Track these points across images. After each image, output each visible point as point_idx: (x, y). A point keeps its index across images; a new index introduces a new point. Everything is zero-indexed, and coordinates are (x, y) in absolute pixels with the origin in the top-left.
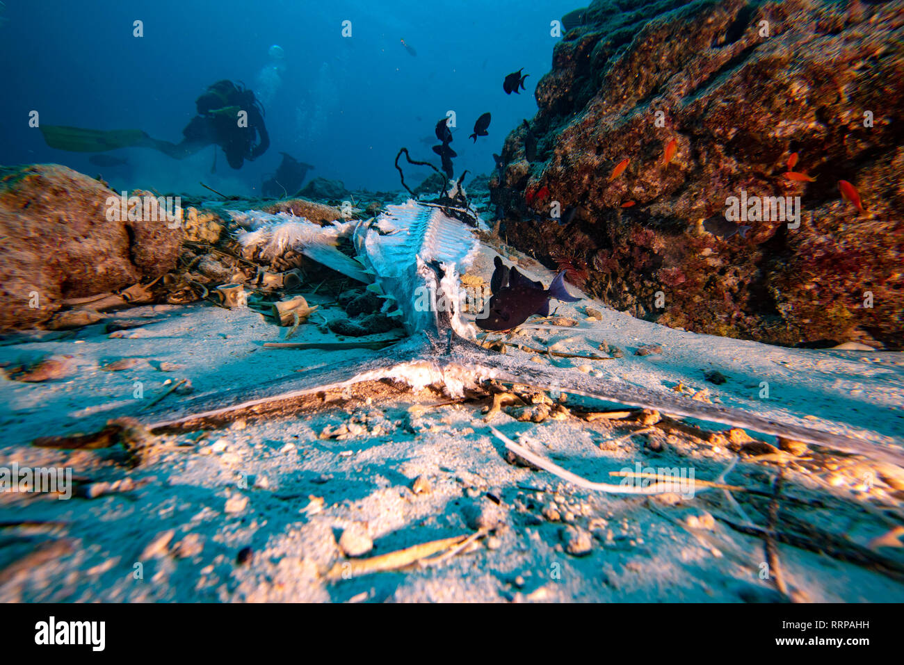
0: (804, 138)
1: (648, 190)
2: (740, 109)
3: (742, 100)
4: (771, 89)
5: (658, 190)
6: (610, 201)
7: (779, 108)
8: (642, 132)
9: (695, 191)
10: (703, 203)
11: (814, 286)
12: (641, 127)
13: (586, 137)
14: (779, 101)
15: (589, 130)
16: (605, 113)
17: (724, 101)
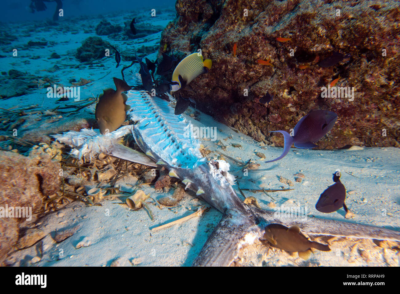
0: (325, 52)
1: (257, 73)
2: (298, 38)
3: (298, 34)
4: (310, 29)
5: (261, 73)
6: (238, 79)
7: (315, 39)
8: (251, 44)
9: (281, 75)
10: (285, 81)
11: (338, 122)
12: (250, 41)
13: (219, 43)
14: (314, 36)
15: (221, 39)
16: (227, 30)
17: (290, 33)
